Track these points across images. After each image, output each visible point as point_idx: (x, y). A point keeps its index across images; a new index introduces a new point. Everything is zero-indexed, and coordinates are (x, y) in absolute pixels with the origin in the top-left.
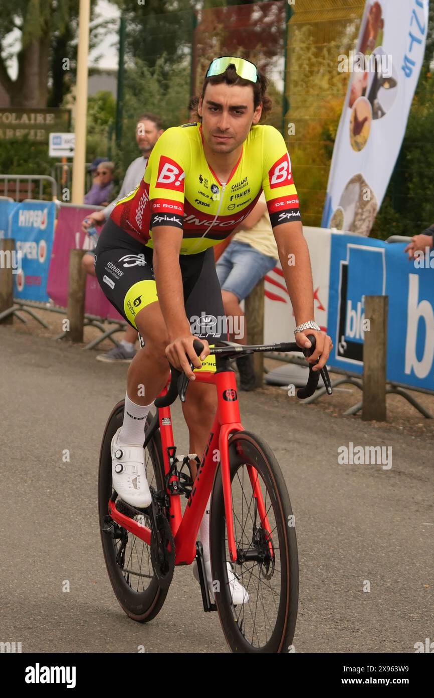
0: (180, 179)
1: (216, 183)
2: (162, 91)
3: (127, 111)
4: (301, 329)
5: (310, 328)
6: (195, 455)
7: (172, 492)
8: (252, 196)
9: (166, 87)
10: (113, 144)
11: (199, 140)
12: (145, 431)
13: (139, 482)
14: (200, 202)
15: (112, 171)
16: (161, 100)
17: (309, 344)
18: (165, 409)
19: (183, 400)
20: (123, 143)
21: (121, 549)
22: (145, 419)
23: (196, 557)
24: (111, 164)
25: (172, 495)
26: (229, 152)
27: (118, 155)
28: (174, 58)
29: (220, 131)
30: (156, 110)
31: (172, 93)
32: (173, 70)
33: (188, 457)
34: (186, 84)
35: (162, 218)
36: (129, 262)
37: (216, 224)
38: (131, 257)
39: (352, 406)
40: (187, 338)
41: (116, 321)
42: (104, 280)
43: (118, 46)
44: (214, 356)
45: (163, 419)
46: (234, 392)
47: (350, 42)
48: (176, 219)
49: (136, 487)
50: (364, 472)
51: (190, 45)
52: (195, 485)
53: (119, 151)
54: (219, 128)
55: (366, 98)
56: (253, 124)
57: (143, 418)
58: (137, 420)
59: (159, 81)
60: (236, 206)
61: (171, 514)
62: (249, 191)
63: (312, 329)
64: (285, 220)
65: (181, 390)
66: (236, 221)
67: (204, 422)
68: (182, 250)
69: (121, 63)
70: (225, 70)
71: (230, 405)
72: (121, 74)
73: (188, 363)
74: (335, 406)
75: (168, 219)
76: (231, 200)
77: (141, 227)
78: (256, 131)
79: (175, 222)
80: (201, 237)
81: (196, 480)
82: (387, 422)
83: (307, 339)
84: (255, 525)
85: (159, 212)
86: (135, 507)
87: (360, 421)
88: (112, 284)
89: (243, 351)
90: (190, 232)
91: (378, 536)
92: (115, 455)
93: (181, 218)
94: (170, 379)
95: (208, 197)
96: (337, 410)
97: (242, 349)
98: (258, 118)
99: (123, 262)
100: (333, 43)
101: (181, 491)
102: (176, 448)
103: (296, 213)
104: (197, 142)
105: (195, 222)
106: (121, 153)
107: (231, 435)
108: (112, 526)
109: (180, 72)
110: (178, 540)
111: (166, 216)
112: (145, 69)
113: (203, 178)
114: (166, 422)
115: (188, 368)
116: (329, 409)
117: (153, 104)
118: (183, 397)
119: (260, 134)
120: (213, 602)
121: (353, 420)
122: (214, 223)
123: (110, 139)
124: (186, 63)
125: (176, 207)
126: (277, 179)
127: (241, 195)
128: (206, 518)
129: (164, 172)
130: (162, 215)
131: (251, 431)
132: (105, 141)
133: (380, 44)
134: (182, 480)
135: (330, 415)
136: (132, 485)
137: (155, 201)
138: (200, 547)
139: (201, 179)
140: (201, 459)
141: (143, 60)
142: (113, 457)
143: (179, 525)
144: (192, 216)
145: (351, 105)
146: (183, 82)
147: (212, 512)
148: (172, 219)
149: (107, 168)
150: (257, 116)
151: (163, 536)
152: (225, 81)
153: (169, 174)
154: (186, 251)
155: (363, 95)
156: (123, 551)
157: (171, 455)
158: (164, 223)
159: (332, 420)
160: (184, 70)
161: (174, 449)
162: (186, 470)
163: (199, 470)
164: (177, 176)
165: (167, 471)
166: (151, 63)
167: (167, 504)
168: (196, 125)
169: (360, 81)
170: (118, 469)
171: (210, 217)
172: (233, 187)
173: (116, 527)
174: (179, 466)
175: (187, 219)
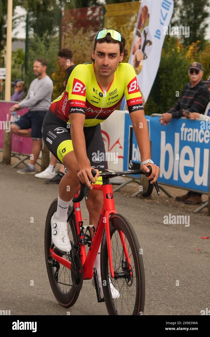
0: (84, 90)
1: (101, 92)
2: (46, 48)
3: (30, 58)
4: (144, 163)
5: (149, 163)
6: (92, 226)
7: (81, 244)
8: (119, 97)
9: (48, 46)
10: (24, 73)
11: (93, 71)
12: (68, 214)
13: (65, 239)
14: (94, 101)
15: (24, 85)
16: (46, 52)
17: (148, 171)
18: (77, 203)
19: (87, 199)
20: (28, 72)
21: (56, 272)
22: (68, 209)
23: (93, 276)
24: (23, 82)
25: (81, 245)
26: (109, 76)
27: (26, 78)
28: (51, 33)
29: (104, 66)
30: (44, 57)
31: (51, 49)
32: (51, 38)
33: (89, 226)
34: (57, 44)
35: (75, 109)
36: (59, 131)
37: (102, 112)
38: (60, 129)
39: (135, 192)
40: (88, 168)
41: (26, 154)
42: (47, 140)
43: (26, 27)
44: (101, 177)
45: (76, 208)
46: (112, 195)
47: (133, 24)
48: (82, 109)
49: (63, 242)
50: (141, 223)
51: (59, 27)
52: (92, 240)
53: (27, 76)
54: (104, 64)
55: (141, 50)
56: (120, 62)
57: (67, 208)
58: (64, 209)
59: (45, 44)
60: (111, 103)
61: (81, 255)
62: (118, 95)
63: (150, 163)
64: (136, 110)
65: (86, 194)
66: (111, 111)
67: (96, 209)
68: (85, 125)
69: (27, 35)
70: (106, 36)
71: (110, 201)
72: (27, 40)
73: (89, 181)
74: (128, 193)
75: (78, 110)
76: (109, 100)
77: (64, 114)
78: (120, 66)
79: (82, 111)
80: (94, 118)
81: (93, 238)
82: (152, 199)
83: (148, 168)
84: (123, 260)
85: (73, 106)
86: (63, 252)
87: (139, 199)
88: (51, 142)
89: (116, 174)
90: (89, 116)
91: (148, 252)
92: (53, 226)
93: (84, 109)
94: (80, 188)
95: (97, 98)
96: (128, 194)
97: (115, 173)
98: (122, 59)
99: (56, 131)
100: (125, 25)
101: (86, 243)
102: (83, 222)
103: (141, 106)
104: (92, 71)
105: (91, 111)
106: (27, 77)
107: (110, 216)
108: (52, 261)
109: (54, 39)
110: (85, 267)
111: (77, 108)
112: (38, 38)
113: (95, 89)
114: (78, 209)
115: (89, 183)
116: (124, 194)
117: (42, 54)
118: (86, 198)
119: (123, 68)
120: (102, 298)
121: (136, 199)
122: (101, 111)
123: (22, 70)
124: (57, 35)
125: (81, 104)
126: (131, 89)
127: (114, 98)
128: (99, 257)
129: (76, 86)
130: (75, 108)
131: (120, 214)
132: (20, 71)
133: (148, 25)
134: (86, 238)
135: (125, 197)
136: (62, 241)
137: (71, 101)
138: (95, 271)
139: (94, 90)
140: (96, 228)
141: (37, 34)
142: (52, 227)
143: (85, 260)
144: (90, 108)
145: (134, 53)
146: (56, 44)
147: (101, 253)
148: (80, 110)
149: (21, 84)
150: (122, 58)
151: (77, 266)
152: (106, 41)
153: (78, 87)
154: (87, 125)
155: (140, 49)
156: (57, 273)
157: (80, 225)
158: (76, 112)
159: (127, 199)
160: (56, 38)
161: (82, 222)
162: (88, 233)
163: (95, 233)
164: (82, 88)
165: (78, 234)
166: (41, 35)
167: (79, 250)
168: (91, 63)
169: (138, 42)
170: (55, 233)
171: (99, 109)
172: (110, 94)
173: (54, 261)
174: (84, 231)
175: (87, 110)
